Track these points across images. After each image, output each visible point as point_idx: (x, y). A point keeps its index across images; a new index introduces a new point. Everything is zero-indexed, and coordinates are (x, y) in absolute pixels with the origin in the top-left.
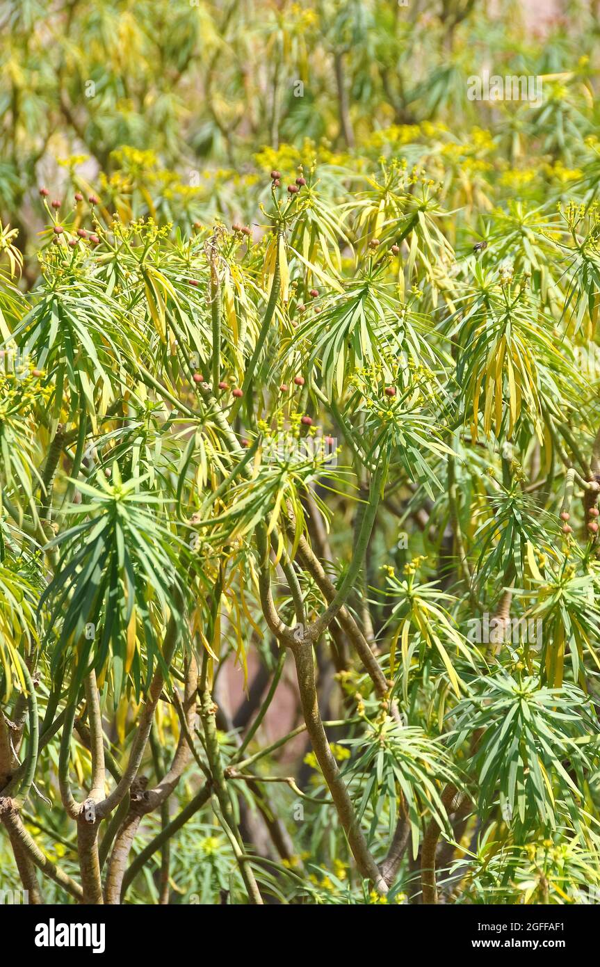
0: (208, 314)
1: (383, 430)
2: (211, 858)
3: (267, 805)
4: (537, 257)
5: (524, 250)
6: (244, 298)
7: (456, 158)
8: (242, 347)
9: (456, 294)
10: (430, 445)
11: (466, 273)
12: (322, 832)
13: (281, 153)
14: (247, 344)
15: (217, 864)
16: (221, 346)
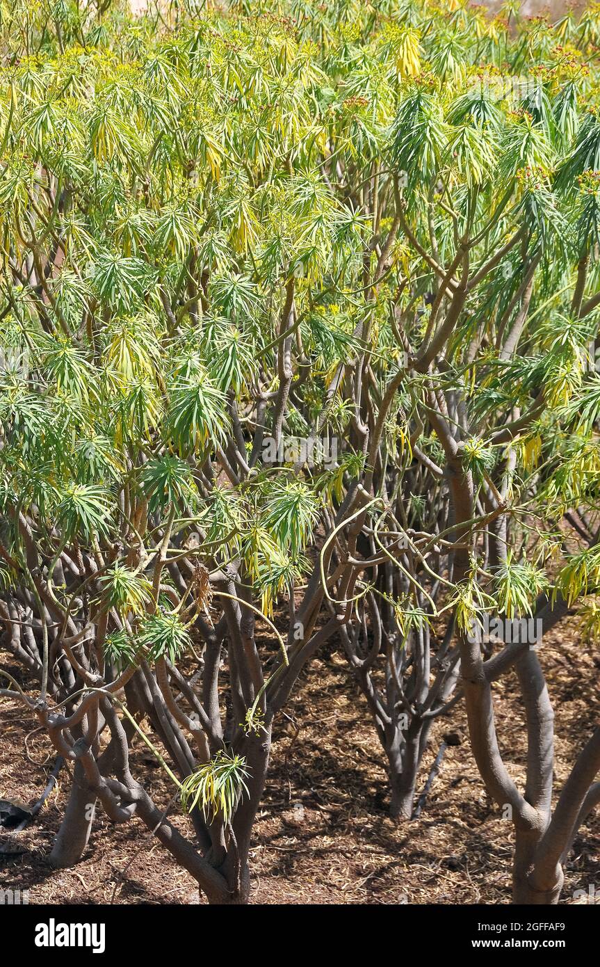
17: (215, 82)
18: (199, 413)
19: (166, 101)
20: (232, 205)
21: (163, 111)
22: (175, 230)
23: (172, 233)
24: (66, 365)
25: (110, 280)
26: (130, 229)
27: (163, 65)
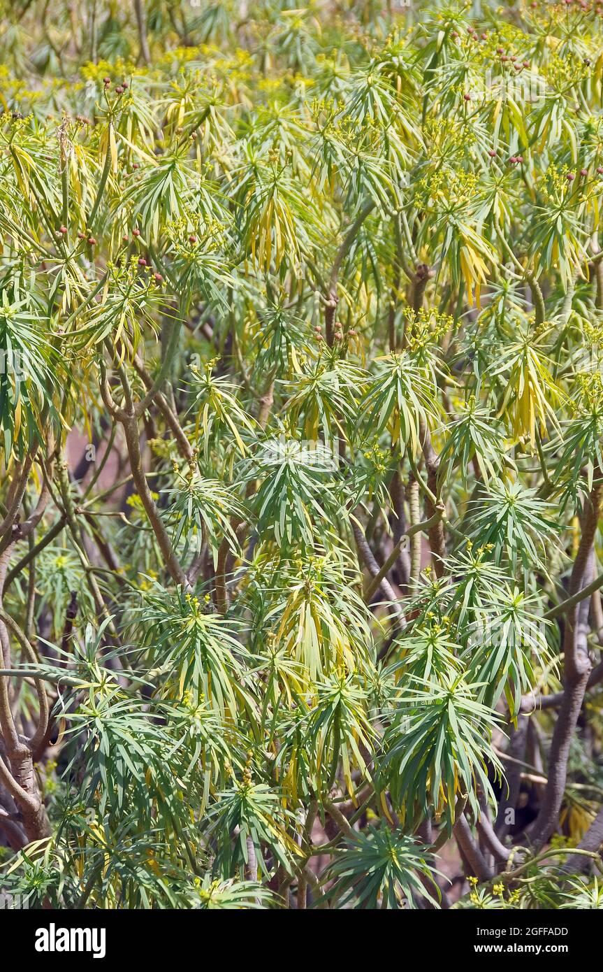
0: (59, 181)
1: (188, 267)
2: (62, 571)
3: (100, 533)
4: (289, 140)
5: (279, 135)
6: (85, 170)
7: (225, 71)
8: (84, 205)
9: (231, 167)
10: (221, 278)
11: (238, 151)
12: (140, 551)
13: (99, 67)
14: (88, 202)
15: (66, 574)
16: (69, 205)
17: (478, 125)
18: (447, 749)
19: (383, 159)
20: (506, 354)
21: (379, 177)
22: (401, 400)
23: (394, 403)
24: (198, 645)
25: (278, 489)
26: (319, 399)
27: (379, 93)
